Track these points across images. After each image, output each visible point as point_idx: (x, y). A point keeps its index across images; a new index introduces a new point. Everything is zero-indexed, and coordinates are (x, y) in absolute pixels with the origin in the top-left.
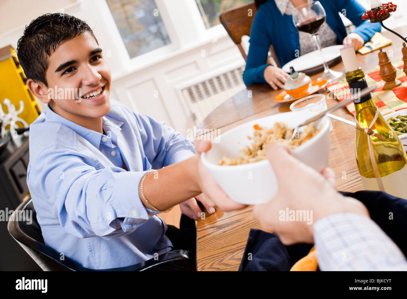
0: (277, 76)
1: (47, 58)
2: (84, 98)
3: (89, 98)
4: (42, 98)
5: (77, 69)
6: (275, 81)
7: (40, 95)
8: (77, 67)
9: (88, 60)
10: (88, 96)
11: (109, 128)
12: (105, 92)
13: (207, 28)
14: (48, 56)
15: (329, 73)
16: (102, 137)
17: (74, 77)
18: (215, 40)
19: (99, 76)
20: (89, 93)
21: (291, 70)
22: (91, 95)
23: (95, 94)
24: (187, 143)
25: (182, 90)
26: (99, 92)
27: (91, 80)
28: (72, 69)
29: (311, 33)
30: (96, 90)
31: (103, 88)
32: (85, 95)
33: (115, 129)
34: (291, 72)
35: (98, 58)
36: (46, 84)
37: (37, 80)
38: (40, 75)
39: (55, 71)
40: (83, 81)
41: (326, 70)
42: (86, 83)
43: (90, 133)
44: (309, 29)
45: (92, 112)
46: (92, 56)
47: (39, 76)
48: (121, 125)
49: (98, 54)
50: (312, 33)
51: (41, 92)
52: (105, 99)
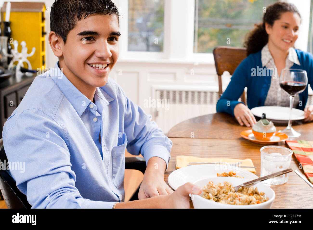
0: (245, 115)
1: (76, 21)
2: (90, 65)
3: (94, 67)
4: (55, 50)
5: (95, 40)
6: (243, 117)
7: (55, 47)
8: (96, 39)
9: (107, 37)
10: (94, 66)
11: (99, 99)
12: (108, 69)
13: (194, 52)
14: (78, 20)
15: (290, 130)
16: (90, 103)
17: (90, 46)
18: (197, 64)
19: (110, 54)
20: (96, 64)
21: (263, 116)
22: (97, 66)
23: (100, 66)
24: (166, 141)
25: (156, 90)
26: (104, 66)
27: (103, 54)
28: (91, 39)
29: (289, 94)
30: (102, 64)
31: (108, 65)
32: (92, 64)
33: (104, 102)
34: (262, 118)
35: (114, 39)
36: (65, 41)
37: (59, 35)
38: (64, 32)
39: (78, 33)
40: (96, 51)
41: (289, 127)
42: (98, 54)
43: (82, 96)
44: (290, 90)
45: (91, 80)
46: (111, 36)
47: (62, 32)
48: (111, 101)
49: (116, 36)
50: (291, 94)
51: (57, 46)
52: (106, 74)
